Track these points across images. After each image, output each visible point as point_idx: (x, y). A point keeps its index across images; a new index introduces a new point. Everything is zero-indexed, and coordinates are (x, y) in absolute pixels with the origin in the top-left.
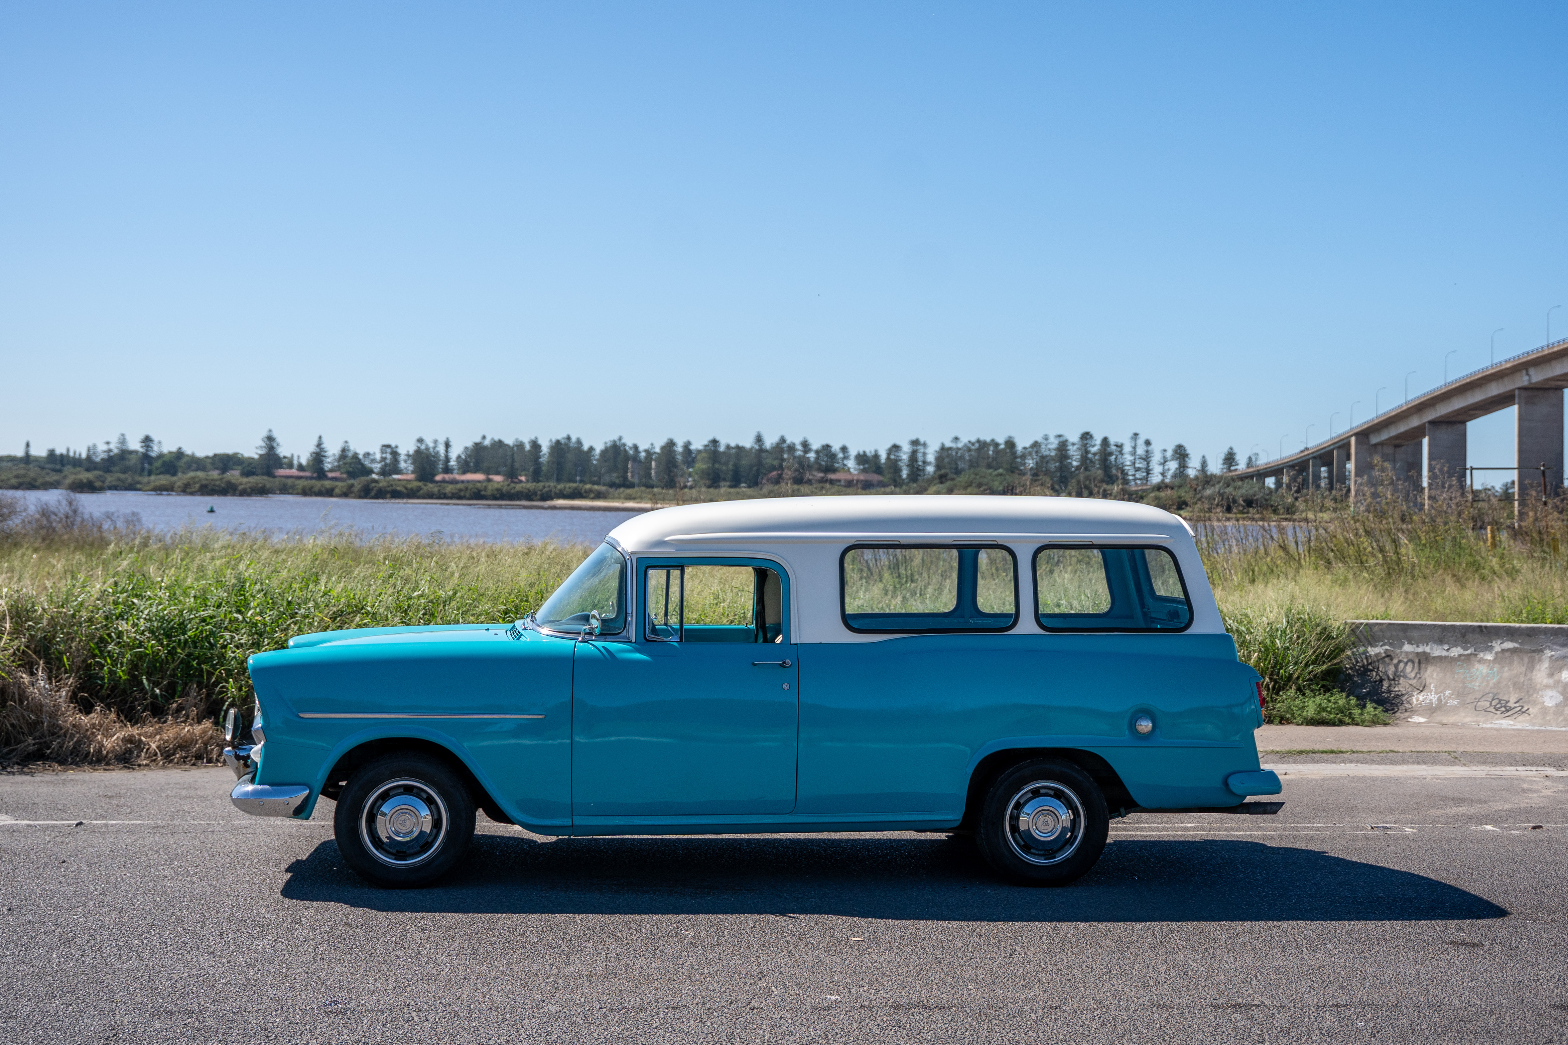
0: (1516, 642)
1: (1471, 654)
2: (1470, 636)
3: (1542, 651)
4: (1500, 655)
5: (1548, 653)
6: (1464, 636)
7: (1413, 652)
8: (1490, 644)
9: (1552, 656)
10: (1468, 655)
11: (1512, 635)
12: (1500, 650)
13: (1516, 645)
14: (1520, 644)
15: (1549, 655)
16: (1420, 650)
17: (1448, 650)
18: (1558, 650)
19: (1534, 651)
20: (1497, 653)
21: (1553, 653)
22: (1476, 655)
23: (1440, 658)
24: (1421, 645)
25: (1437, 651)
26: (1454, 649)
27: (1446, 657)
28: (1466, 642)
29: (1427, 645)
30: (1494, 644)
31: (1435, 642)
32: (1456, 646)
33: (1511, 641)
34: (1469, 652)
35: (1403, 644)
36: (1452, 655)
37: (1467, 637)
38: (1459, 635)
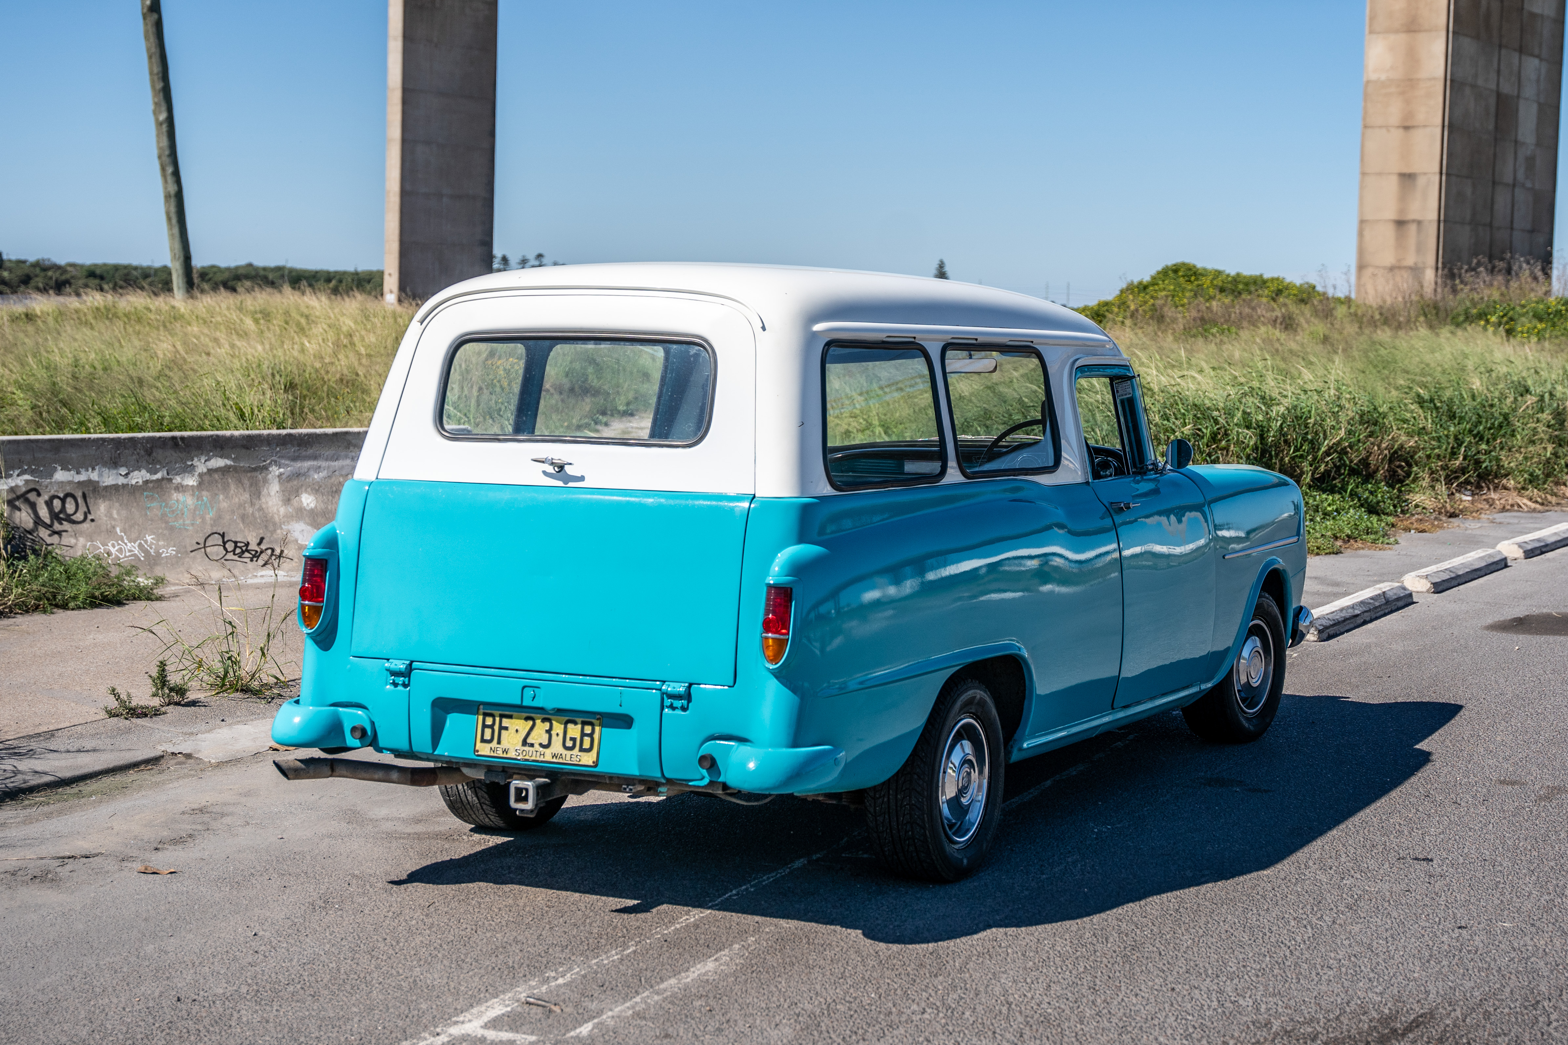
0: (228, 457)
1: (163, 479)
2: (159, 454)
3: (266, 468)
4: (206, 478)
5: (275, 471)
6: (149, 453)
7: (70, 482)
8: (189, 463)
9: (281, 474)
10: (158, 480)
11: (222, 448)
12: (205, 470)
13: (229, 462)
14: (234, 460)
15: (277, 473)
16: (83, 477)
17: (127, 475)
18: (288, 466)
19: (255, 470)
20: (200, 475)
21: (282, 470)
22: (170, 480)
23: (116, 487)
24: (83, 471)
25: (109, 478)
26: (136, 473)
27: (124, 486)
28: (154, 462)
29: (93, 469)
30: (196, 462)
31: (105, 464)
32: (139, 469)
33: (221, 457)
34: (159, 476)
35: (55, 469)
36: (134, 482)
37: (154, 454)
38: (142, 452)
